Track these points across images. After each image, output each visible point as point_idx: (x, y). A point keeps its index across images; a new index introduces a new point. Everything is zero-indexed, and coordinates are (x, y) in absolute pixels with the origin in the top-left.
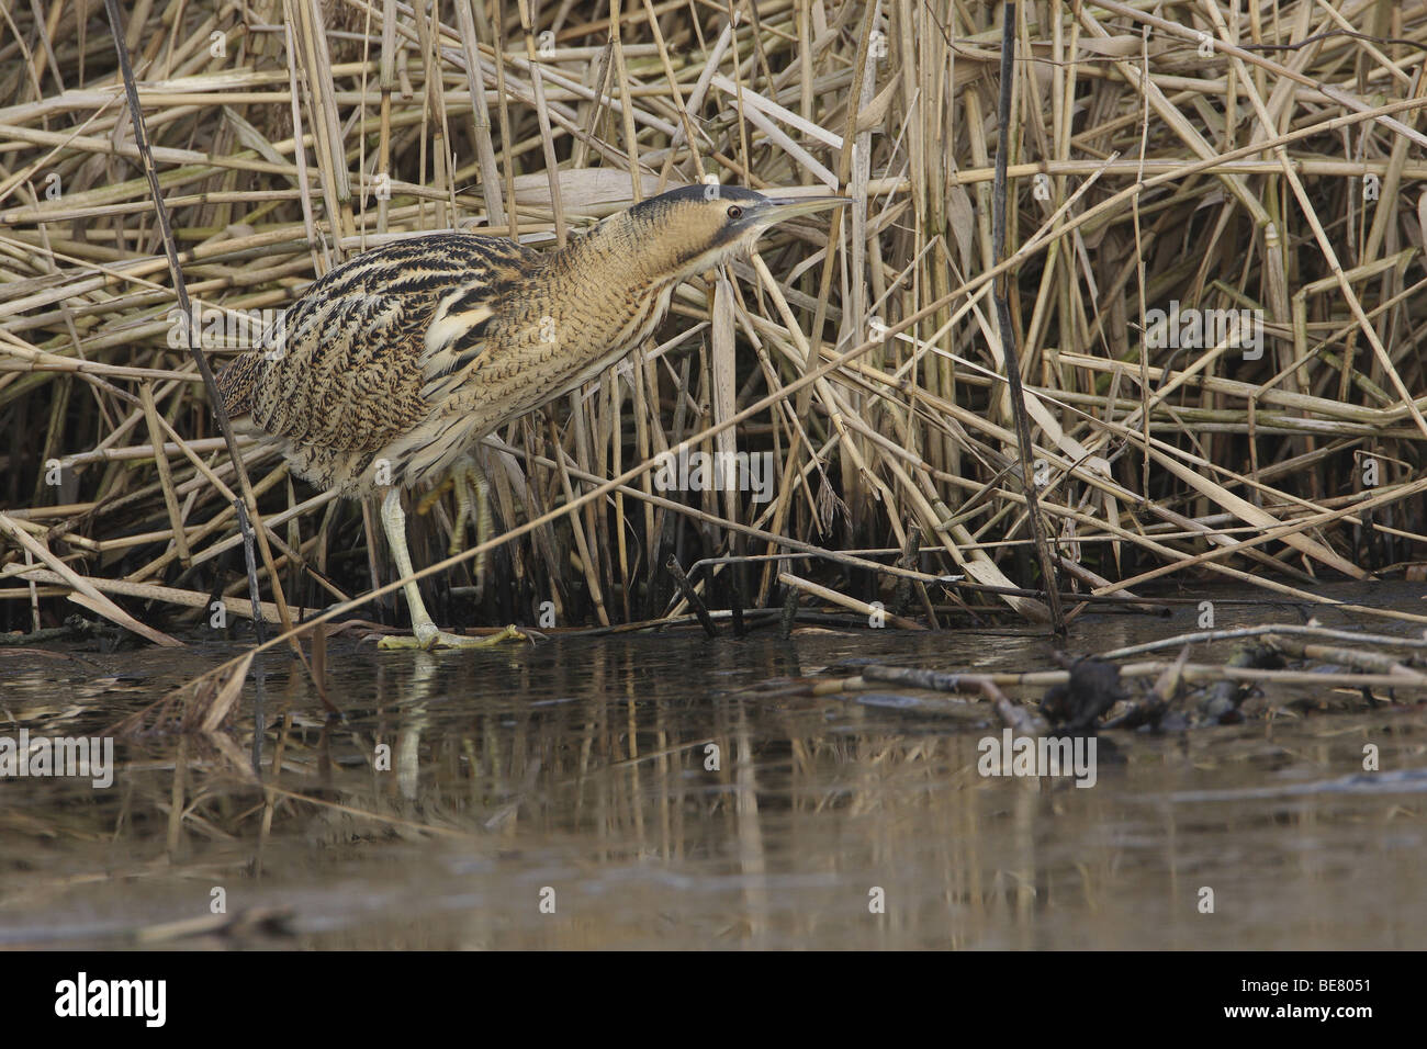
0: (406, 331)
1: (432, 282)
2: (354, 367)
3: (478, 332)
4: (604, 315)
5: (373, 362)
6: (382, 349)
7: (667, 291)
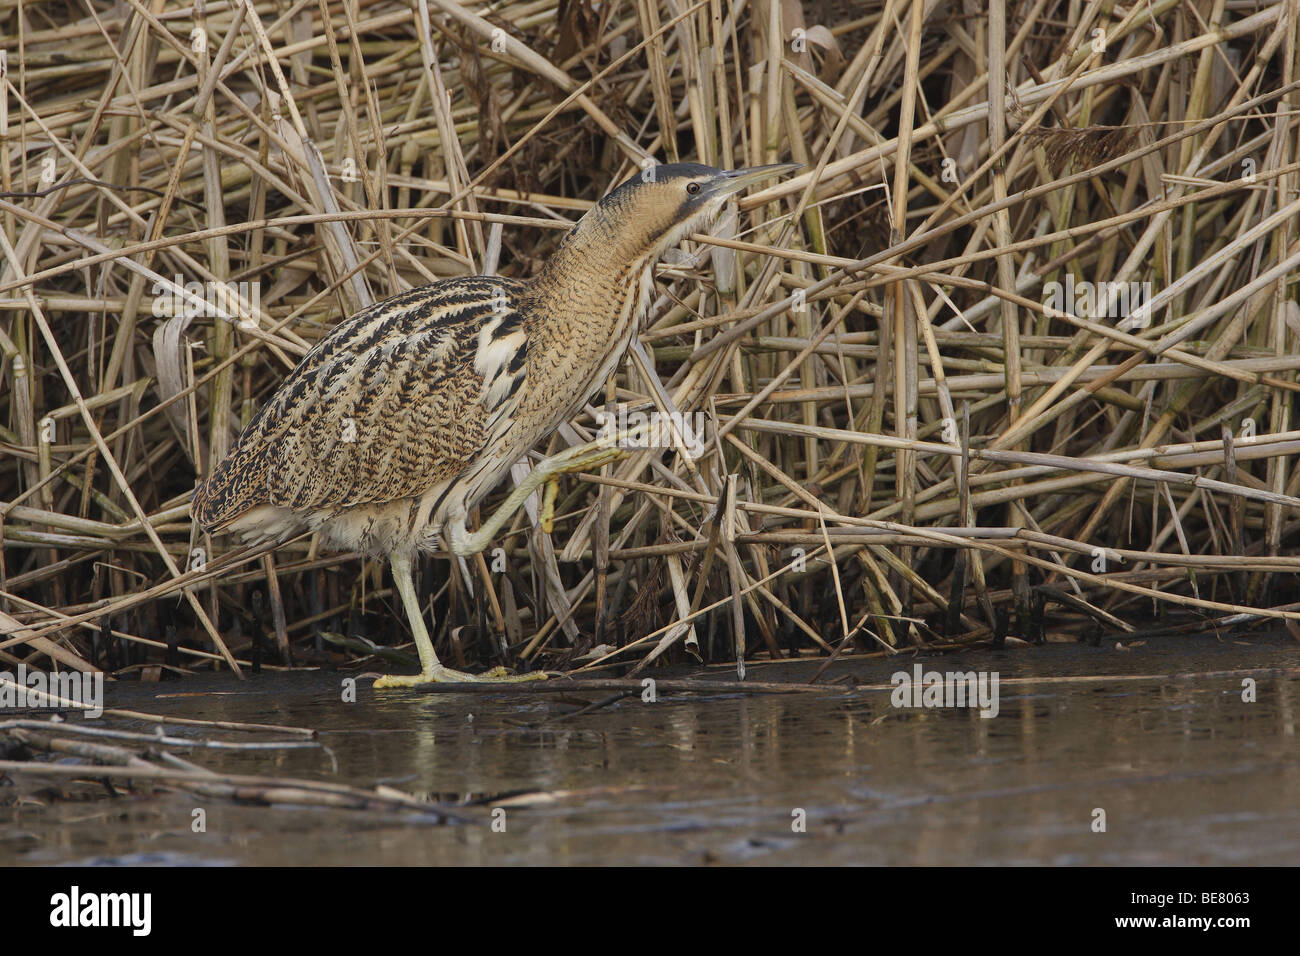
0: (463, 360)
1: (467, 315)
2: (408, 405)
3: (522, 352)
4: (599, 310)
5: (429, 395)
6: (440, 380)
7: (648, 271)
